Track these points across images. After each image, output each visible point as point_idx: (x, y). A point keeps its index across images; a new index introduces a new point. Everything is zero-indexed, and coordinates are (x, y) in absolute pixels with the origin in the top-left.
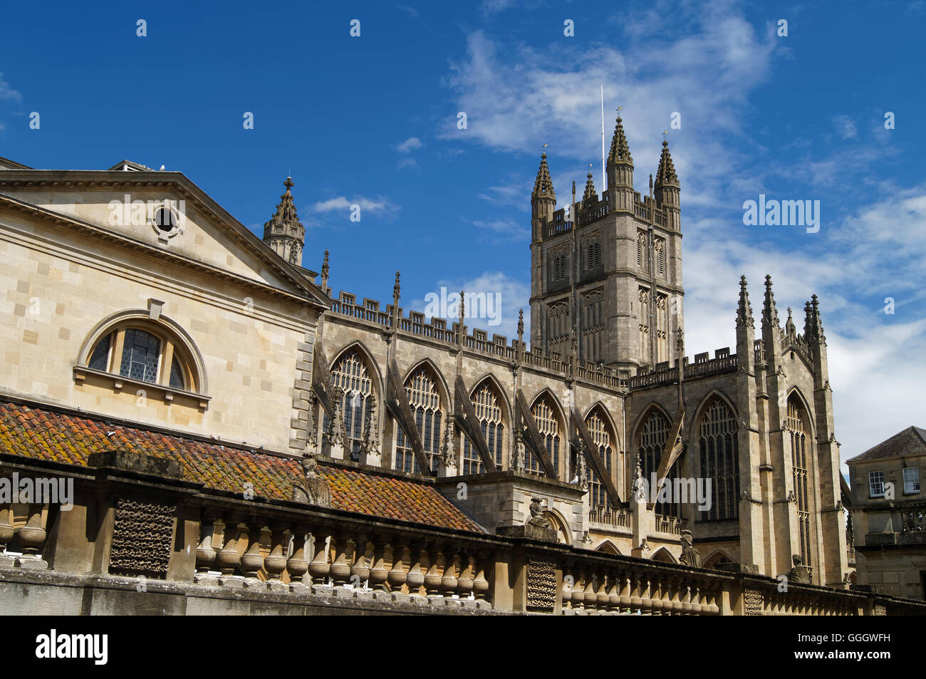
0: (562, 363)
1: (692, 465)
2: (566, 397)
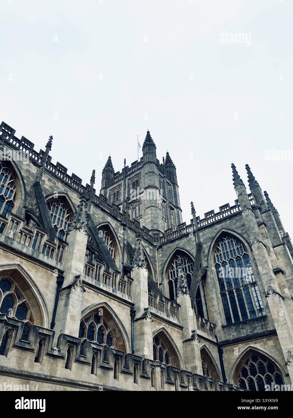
1: (213, 283)
2: (121, 234)
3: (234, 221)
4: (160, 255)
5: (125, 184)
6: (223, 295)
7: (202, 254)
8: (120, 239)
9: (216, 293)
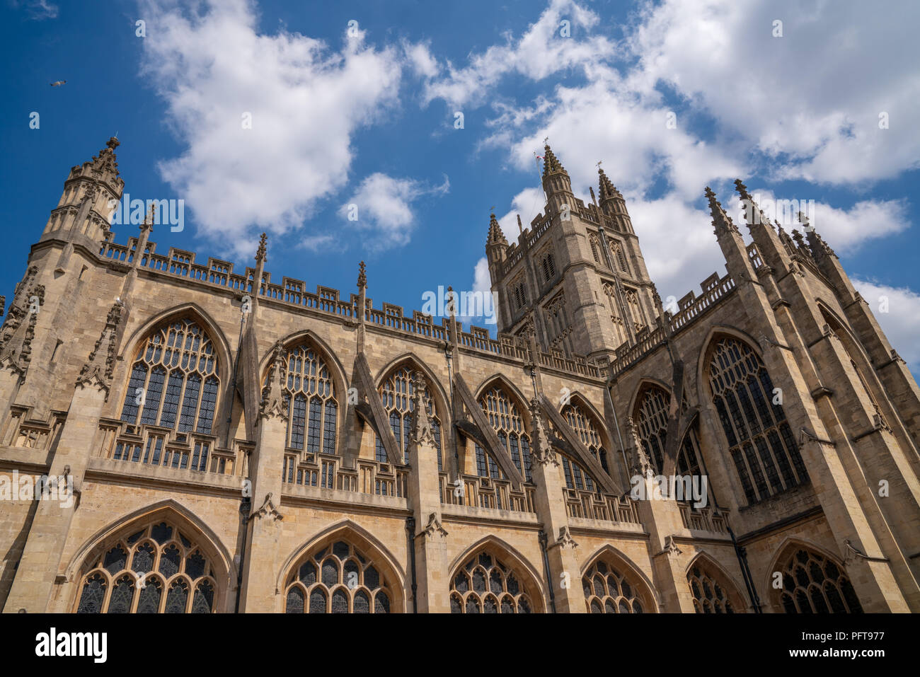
0: (517, 348)
1: (713, 434)
2: (528, 386)
3: (731, 308)
4: (617, 398)
5: (529, 267)
6: (736, 454)
7: (686, 383)
8: (527, 396)
9: (721, 452)
